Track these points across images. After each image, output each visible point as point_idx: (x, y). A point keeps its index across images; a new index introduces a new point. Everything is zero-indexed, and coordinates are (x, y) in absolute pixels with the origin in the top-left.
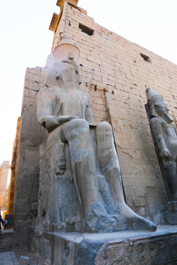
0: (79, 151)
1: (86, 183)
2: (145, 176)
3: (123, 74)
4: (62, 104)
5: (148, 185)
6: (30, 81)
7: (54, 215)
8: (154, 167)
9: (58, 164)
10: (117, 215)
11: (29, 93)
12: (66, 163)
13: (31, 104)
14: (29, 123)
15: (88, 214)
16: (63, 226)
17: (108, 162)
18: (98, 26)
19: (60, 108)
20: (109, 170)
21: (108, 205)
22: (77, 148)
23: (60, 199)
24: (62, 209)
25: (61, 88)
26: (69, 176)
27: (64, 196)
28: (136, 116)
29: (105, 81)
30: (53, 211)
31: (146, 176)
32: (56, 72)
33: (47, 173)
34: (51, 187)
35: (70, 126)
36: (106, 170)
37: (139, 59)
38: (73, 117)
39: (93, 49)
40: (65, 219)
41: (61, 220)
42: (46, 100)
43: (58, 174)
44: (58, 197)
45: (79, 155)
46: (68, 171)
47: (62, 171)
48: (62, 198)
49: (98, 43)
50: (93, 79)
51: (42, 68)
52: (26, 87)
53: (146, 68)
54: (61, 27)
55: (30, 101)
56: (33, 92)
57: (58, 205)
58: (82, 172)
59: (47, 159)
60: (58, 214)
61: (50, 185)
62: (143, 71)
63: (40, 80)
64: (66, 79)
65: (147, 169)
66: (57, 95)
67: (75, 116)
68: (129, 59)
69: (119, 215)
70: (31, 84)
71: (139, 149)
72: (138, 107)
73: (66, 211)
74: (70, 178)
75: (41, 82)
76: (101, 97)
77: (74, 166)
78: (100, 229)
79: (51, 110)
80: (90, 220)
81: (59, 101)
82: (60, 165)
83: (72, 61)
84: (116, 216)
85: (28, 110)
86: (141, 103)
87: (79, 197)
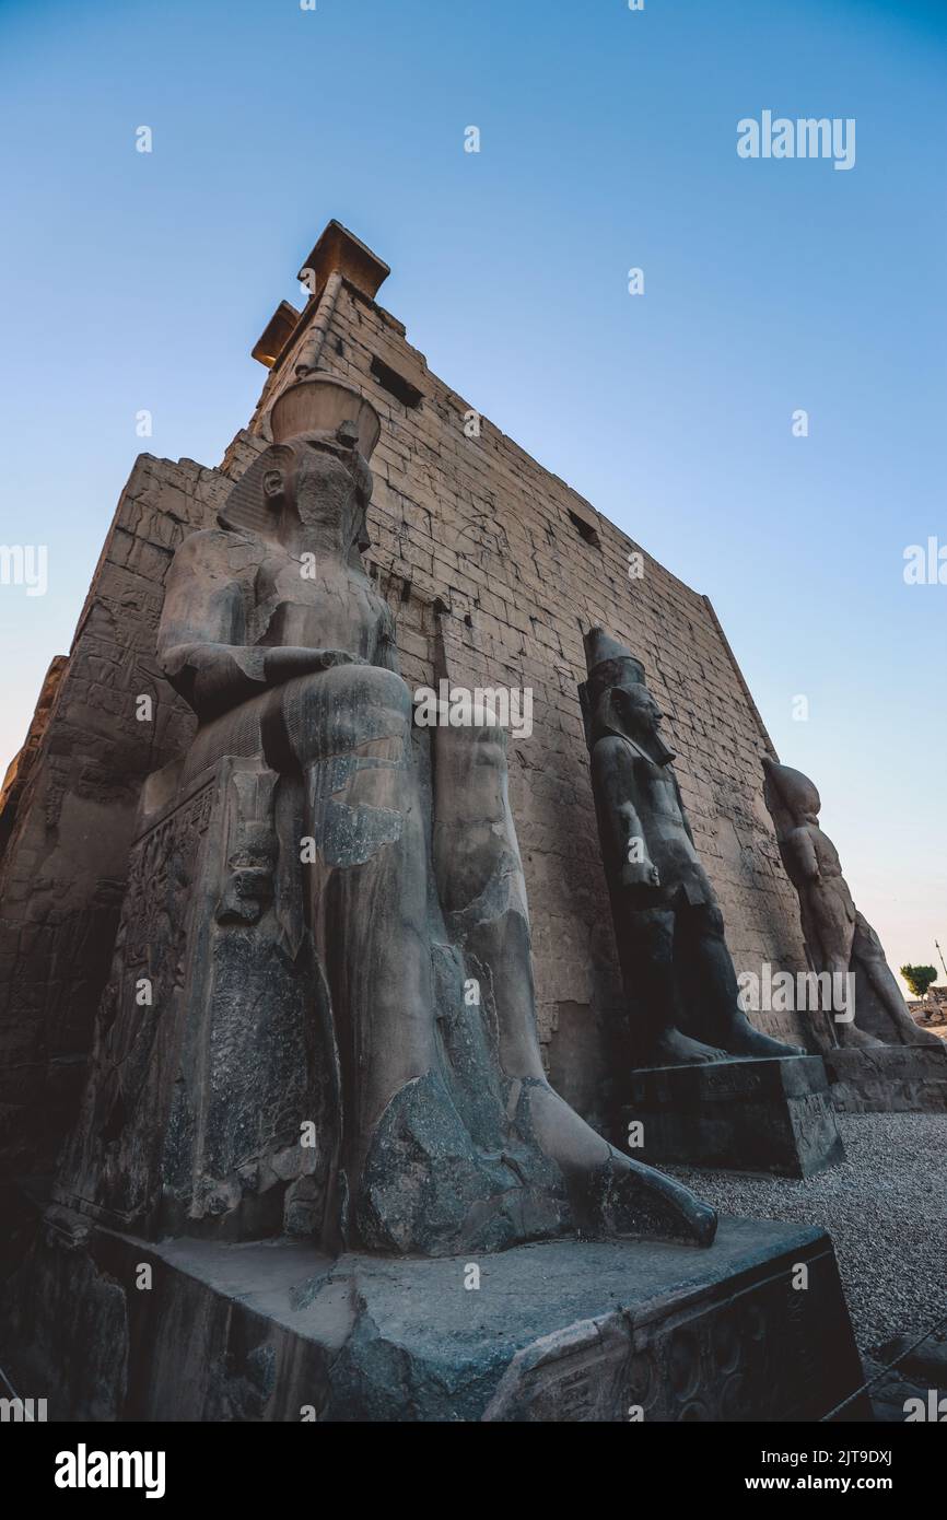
0: (360, 815)
1: (377, 977)
2: (559, 958)
3: (508, 565)
4: (282, 608)
5: (567, 998)
6: (144, 508)
7: (176, 1140)
8: (590, 925)
9: (239, 870)
10: (520, 1155)
11: (129, 554)
12: (275, 869)
13: (129, 597)
14: (107, 676)
15: (376, 1144)
16: (221, 1205)
17: (483, 884)
18: (437, 384)
19: (272, 623)
20: (482, 921)
21: (474, 1093)
22: (352, 800)
23: (220, 1054)
24: (224, 1104)
25: (283, 545)
26: (286, 932)
27: (248, 1039)
28: (542, 723)
29: (445, 575)
30: (173, 1119)
31: (563, 960)
32: (273, 478)
33: (165, 910)
34: (178, 984)
35: (326, 693)
36: (471, 920)
37: (562, 526)
38: (345, 655)
39: (413, 455)
40: (236, 1160)
41: (213, 1169)
42: (212, 577)
43: (228, 919)
44: (212, 1041)
45: (358, 833)
46: (282, 908)
47: (249, 909)
48: (235, 1045)
49: (431, 439)
50: (402, 557)
51: (204, 468)
52: (122, 525)
53: (584, 563)
54: (308, 349)
55: (129, 585)
56: (148, 551)
57: (208, 1084)
58: (364, 921)
59: (177, 842)
60: (201, 1139)
61: (178, 972)
62: (575, 572)
63: (187, 511)
64: (312, 511)
65: (564, 933)
66: (265, 565)
67: (351, 656)
68: (531, 519)
69: (524, 1147)
70: (144, 521)
71: (545, 849)
72: (550, 690)
73: (244, 1120)
74: (290, 948)
75: (192, 520)
76: (423, 631)
77: (323, 885)
78: (437, 1230)
79: (229, 625)
80: (383, 1178)
81: (270, 594)
82: (249, 874)
83: (347, 449)
84: (517, 1157)
85: (112, 622)
86: (563, 678)
87: (336, 1048)
